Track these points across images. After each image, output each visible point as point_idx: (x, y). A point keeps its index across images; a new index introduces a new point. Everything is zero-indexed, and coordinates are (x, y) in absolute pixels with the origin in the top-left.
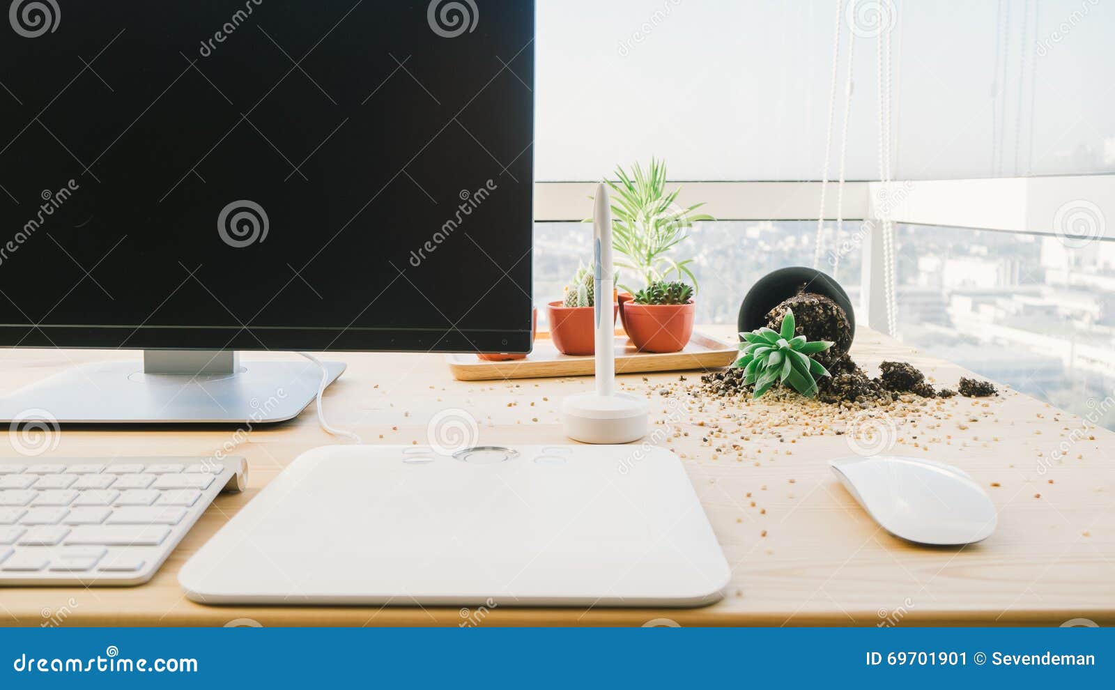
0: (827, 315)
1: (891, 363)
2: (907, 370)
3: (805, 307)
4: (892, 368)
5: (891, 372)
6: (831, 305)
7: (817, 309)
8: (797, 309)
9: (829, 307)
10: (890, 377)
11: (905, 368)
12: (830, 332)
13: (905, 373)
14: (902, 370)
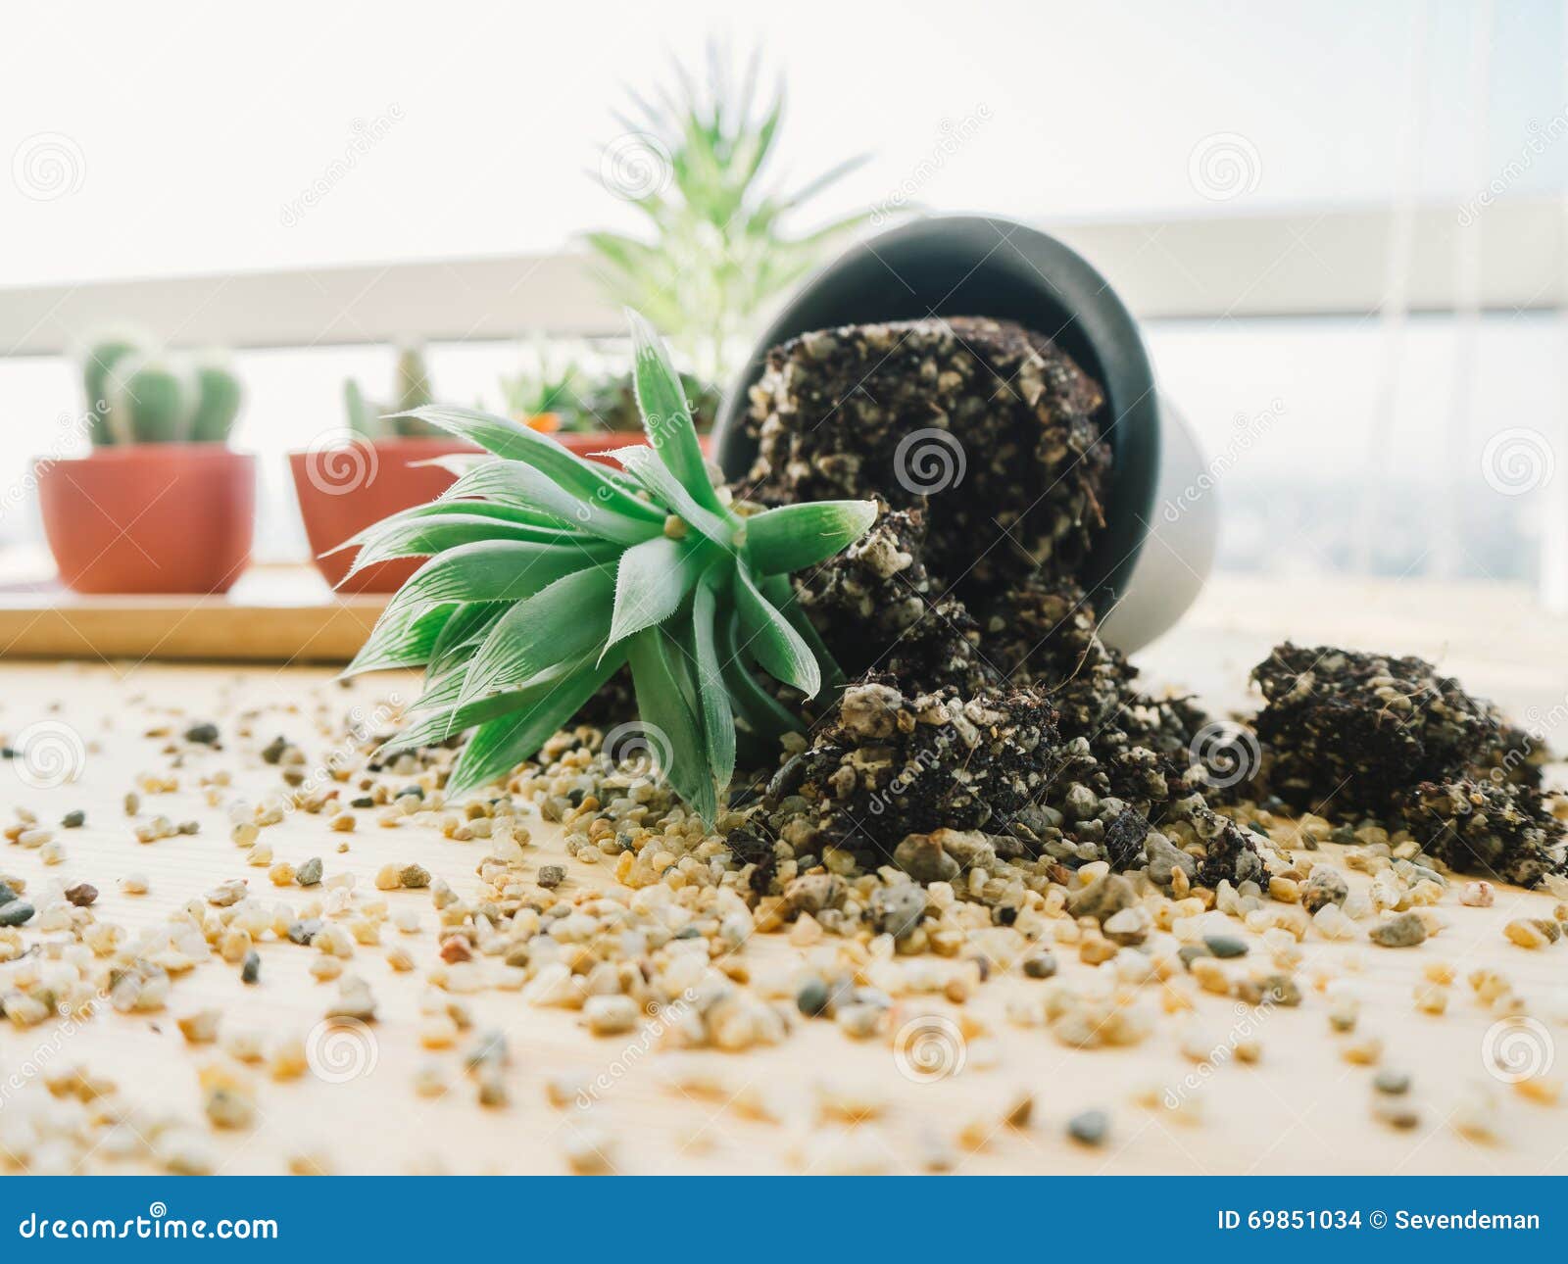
0: (992, 404)
1: (1307, 651)
2: (1377, 692)
3: (863, 356)
4: (1305, 682)
5: (1292, 701)
6: (1014, 352)
7: (930, 368)
8: (829, 368)
9: (1000, 362)
10: (1287, 728)
11: (1370, 683)
12: (1015, 490)
13: (1360, 708)
14: (1354, 692)
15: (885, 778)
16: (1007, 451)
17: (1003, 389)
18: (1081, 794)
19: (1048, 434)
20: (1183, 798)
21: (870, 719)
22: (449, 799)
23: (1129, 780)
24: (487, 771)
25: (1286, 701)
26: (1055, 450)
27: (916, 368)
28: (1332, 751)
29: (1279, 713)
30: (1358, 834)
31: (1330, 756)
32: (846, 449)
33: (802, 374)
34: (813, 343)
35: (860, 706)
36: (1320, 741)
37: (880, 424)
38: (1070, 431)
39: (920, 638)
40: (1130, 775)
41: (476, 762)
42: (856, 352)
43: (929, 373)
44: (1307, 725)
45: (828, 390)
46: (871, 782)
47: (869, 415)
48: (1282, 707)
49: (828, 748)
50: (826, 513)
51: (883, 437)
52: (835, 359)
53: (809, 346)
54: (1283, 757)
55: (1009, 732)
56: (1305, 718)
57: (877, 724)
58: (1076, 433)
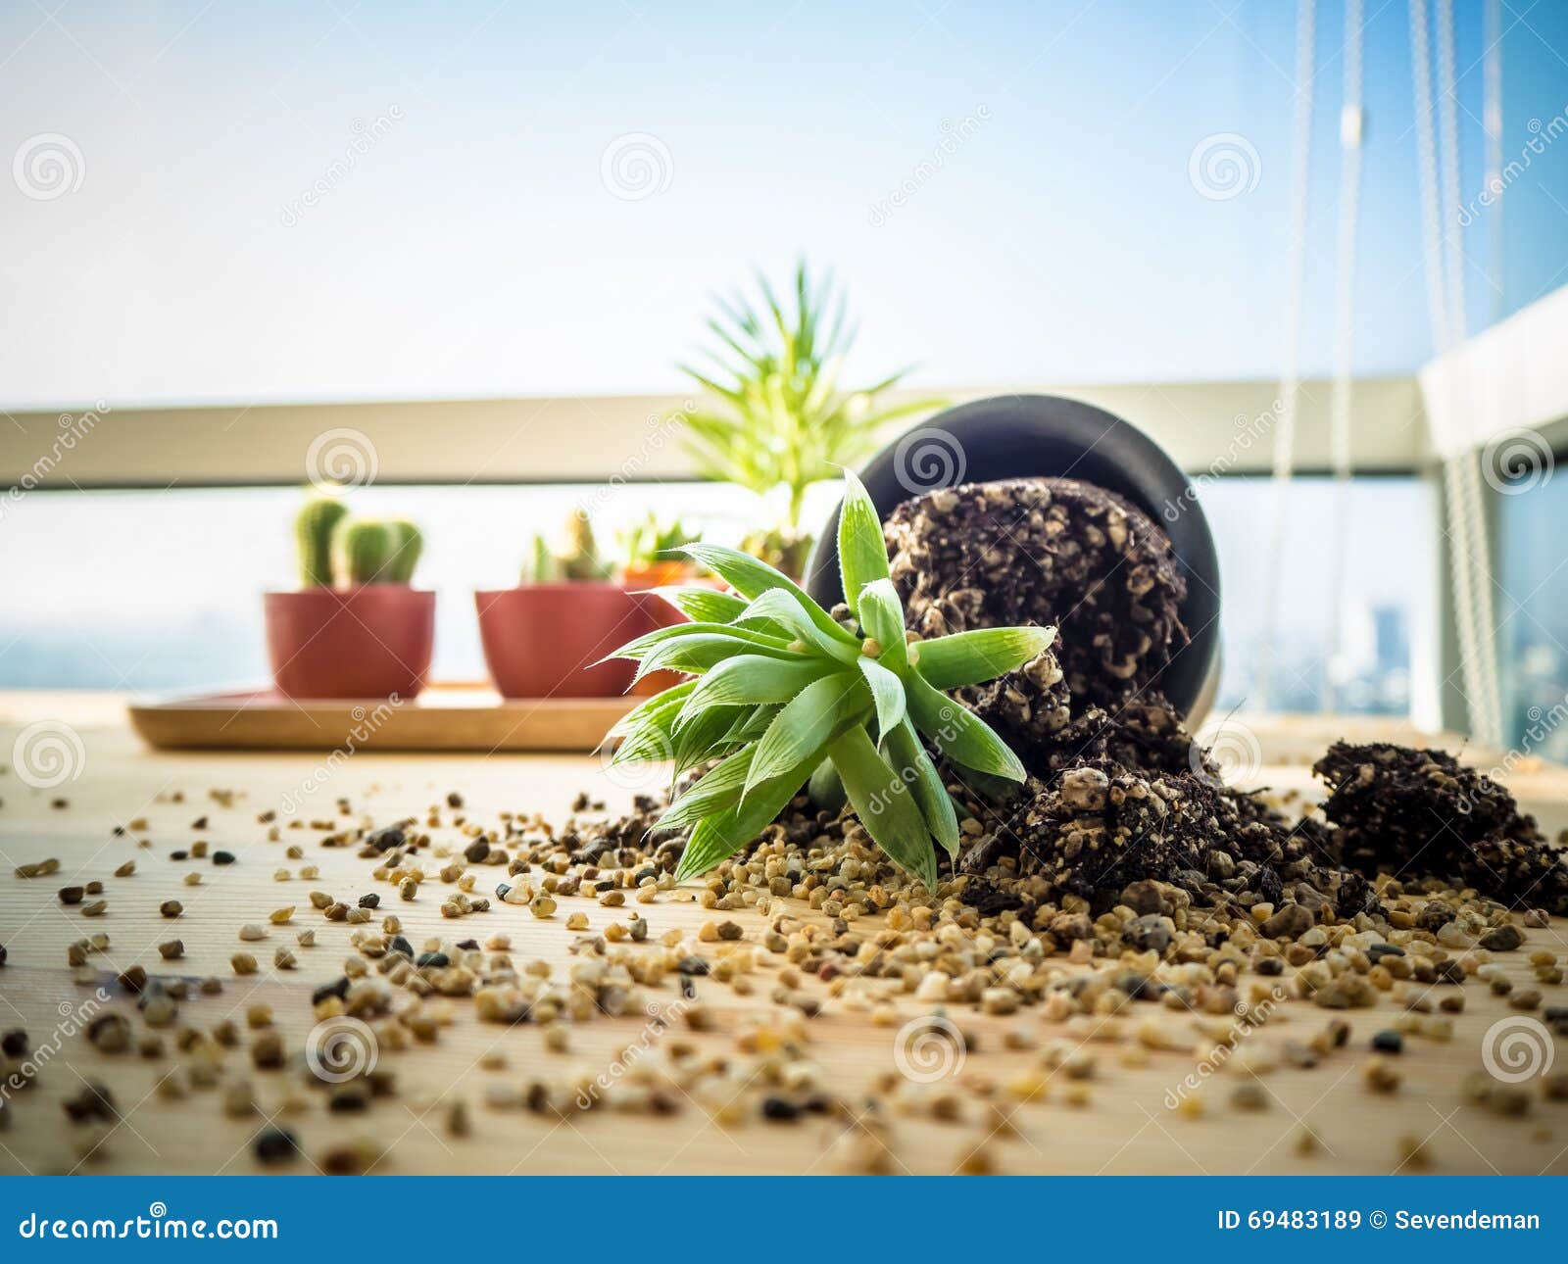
0: (1086, 547)
1: (1363, 747)
2: (1431, 775)
3: (983, 509)
4: (1367, 771)
5: (1360, 786)
6: (1102, 505)
7: (1037, 518)
8: (952, 519)
9: (1093, 513)
10: (1356, 808)
11: (1423, 769)
12: (1105, 617)
13: (1421, 789)
14: (1410, 777)
15: (1106, 841)
16: (1098, 585)
17: (1095, 536)
18: (1224, 858)
19: (1138, 570)
20: (1294, 861)
21: (1087, 795)
22: (680, 880)
23: (1255, 848)
24: (714, 855)
25: (1356, 786)
26: (1146, 583)
27: (1027, 519)
28: (1396, 824)
29: (1350, 796)
30: (1424, 887)
31: (1394, 828)
32: (971, 585)
33: (930, 525)
34: (940, 499)
35: (1080, 785)
36: (1384, 816)
37: (1002, 564)
38: (1158, 567)
39: (1076, 738)
40: (1255, 844)
41: (702, 849)
42: (977, 505)
43: (1038, 521)
44: (1375, 804)
45: (955, 537)
46: (1094, 844)
47: (991, 556)
48: (1353, 791)
49: (1047, 820)
50: (1007, 637)
51: (1004, 575)
52: (959, 512)
53: (936, 501)
54: (1351, 832)
55: (1185, 805)
56: (1373, 799)
57: (1092, 799)
58: (1162, 569)
